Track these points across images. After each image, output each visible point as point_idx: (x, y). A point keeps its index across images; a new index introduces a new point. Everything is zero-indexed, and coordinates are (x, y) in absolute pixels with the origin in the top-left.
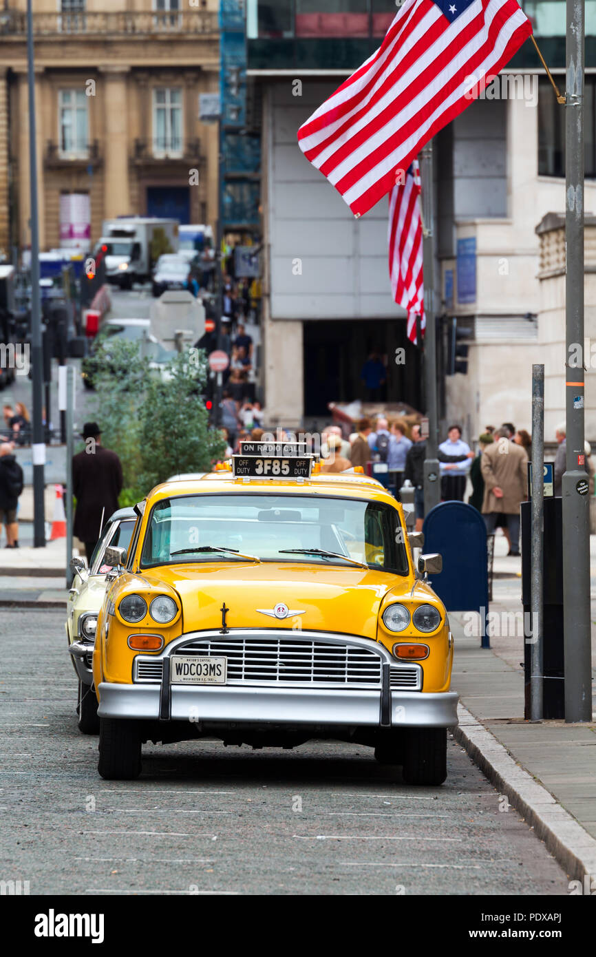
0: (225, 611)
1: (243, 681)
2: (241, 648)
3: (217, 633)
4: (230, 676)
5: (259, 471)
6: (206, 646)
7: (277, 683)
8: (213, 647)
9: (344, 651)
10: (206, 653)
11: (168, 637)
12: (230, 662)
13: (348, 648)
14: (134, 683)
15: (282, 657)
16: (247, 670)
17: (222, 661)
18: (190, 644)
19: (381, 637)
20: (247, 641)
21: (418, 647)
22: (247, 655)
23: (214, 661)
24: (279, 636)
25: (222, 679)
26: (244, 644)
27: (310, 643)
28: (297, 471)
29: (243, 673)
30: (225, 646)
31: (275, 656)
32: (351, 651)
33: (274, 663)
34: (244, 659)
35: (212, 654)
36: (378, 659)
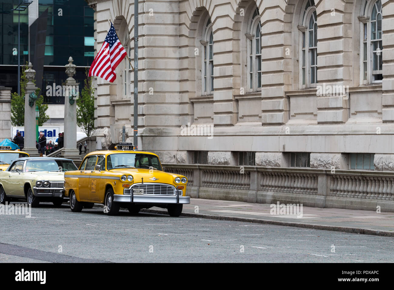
0: (142, 179)
1: (146, 194)
2: (146, 187)
3: (141, 184)
4: (144, 193)
5: (123, 149)
6: (138, 186)
7: (153, 194)
8: (140, 187)
9: (166, 188)
10: (138, 188)
11: (130, 184)
12: (144, 190)
13: (167, 187)
14: (124, 194)
15: (155, 189)
16: (147, 192)
17: (142, 190)
18: (135, 186)
19: (174, 185)
20: (147, 185)
21: (182, 187)
22: (147, 188)
23: (141, 190)
24: (154, 184)
25: (142, 194)
26: (147, 186)
27: (160, 186)
28: (130, 149)
29: (146, 192)
30: (142, 186)
31: (153, 189)
32: (168, 188)
33: (153, 190)
34: (146, 189)
35: (140, 188)
36: (173, 189)
